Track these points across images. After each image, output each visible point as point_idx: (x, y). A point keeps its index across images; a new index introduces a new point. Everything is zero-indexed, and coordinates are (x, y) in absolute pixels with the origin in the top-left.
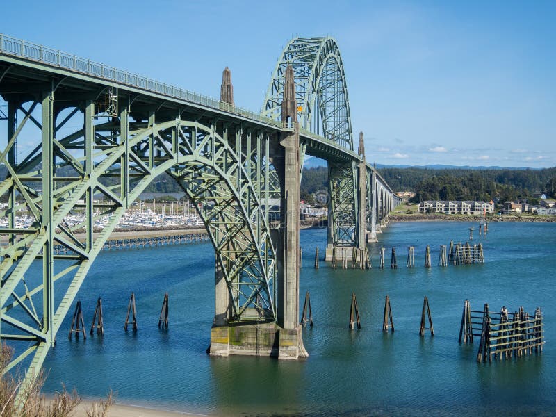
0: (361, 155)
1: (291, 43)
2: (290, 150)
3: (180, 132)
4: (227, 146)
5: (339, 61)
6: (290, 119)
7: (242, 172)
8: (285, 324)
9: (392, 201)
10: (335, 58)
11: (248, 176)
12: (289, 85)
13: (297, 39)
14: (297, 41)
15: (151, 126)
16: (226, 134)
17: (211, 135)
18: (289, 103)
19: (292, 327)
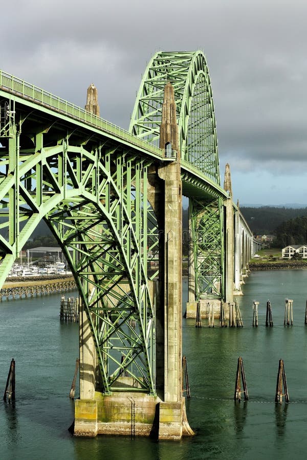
0: (228, 191)
1: (155, 58)
2: (171, 184)
3: (67, 160)
4: (110, 179)
5: (207, 80)
6: (169, 146)
7: (124, 211)
8: (165, 395)
9: (252, 245)
10: (204, 76)
11: (129, 216)
12: (169, 105)
13: (160, 53)
14: (161, 55)
15: (39, 152)
16: (108, 164)
17: (95, 165)
18: (169, 127)
19: (175, 399)
